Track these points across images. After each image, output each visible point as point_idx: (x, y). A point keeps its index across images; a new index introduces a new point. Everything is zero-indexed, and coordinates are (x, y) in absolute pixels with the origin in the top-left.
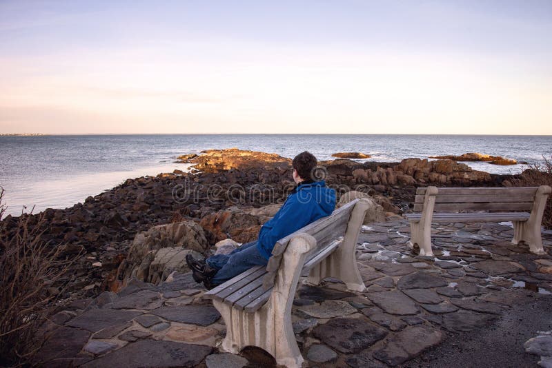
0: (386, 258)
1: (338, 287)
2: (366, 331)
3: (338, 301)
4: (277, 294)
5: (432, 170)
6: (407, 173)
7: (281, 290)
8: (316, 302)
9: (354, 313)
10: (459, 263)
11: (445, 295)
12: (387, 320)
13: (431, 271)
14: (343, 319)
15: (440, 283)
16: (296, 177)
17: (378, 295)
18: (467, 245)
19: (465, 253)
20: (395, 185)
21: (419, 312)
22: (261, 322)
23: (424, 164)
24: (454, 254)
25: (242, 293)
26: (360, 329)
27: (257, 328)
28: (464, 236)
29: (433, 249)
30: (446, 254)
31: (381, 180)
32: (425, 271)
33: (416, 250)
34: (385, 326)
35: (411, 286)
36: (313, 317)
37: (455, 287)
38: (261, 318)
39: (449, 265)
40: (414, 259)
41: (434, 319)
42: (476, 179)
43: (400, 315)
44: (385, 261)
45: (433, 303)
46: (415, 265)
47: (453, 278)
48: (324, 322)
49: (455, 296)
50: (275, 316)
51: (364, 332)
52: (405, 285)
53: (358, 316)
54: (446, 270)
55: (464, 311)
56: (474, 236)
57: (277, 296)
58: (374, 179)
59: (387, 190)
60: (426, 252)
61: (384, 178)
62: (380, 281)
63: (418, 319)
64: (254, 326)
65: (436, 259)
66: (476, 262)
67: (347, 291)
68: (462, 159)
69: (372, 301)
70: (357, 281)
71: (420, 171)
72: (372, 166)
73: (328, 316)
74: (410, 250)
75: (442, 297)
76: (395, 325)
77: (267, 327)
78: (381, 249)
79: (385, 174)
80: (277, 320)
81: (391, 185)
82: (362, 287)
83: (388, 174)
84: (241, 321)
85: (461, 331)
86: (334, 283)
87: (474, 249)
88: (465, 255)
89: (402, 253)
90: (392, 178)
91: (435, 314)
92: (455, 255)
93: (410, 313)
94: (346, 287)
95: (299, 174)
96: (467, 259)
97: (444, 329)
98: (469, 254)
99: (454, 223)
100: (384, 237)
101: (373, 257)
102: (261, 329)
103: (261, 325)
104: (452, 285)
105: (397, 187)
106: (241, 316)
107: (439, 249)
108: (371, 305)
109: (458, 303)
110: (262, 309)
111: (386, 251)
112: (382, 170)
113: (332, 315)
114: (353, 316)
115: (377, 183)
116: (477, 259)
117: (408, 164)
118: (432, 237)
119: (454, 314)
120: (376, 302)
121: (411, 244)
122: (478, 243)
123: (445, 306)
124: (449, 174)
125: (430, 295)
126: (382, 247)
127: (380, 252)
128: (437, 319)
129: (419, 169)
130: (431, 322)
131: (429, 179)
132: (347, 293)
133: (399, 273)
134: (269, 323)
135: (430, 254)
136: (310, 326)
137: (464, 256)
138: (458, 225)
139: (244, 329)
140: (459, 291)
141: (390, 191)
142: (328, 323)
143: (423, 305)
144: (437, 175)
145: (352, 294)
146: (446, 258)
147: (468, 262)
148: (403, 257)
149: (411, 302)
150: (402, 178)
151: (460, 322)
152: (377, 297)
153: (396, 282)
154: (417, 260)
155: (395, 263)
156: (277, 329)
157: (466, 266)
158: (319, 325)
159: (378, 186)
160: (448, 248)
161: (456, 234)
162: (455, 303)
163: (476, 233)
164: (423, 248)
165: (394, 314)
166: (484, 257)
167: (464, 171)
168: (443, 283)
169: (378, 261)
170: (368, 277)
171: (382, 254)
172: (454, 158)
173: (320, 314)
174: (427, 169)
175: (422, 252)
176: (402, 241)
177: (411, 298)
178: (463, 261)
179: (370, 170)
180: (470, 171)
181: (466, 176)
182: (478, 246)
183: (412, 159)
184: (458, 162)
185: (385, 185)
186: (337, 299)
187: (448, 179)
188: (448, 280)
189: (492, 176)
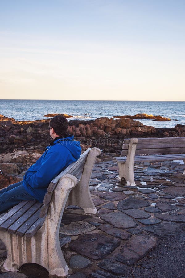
0: (105, 189)
1: (78, 211)
3: (81, 222)
4: (49, 220)
5: (117, 126)
6: (100, 128)
7: (53, 217)
8: (65, 224)
9: (94, 230)
10: (153, 190)
11: (151, 212)
12: (118, 232)
13: (137, 196)
14: (88, 235)
15: (145, 204)
16: (53, 133)
17: (107, 215)
18: (156, 177)
19: (156, 182)
20: (92, 137)
21: (137, 225)
22: (36, 244)
23: (111, 122)
24: (149, 183)
25: (20, 223)
26: (101, 240)
27: (34, 248)
28: (152, 171)
29: (135, 181)
30: (144, 184)
31: (82, 133)
32: (133, 196)
33: (123, 182)
34: (117, 237)
35: (126, 207)
36: (67, 236)
37: (156, 206)
38: (36, 241)
39: (147, 192)
40: (123, 189)
41: (148, 229)
42: (146, 131)
43: (125, 228)
44: (105, 191)
45: (145, 218)
46: (125, 192)
47: (153, 200)
48: (75, 238)
49: (157, 212)
50: (48, 237)
51: (105, 243)
52: (122, 207)
53: (97, 231)
54: (146, 195)
55: (166, 222)
56: (159, 171)
57: (49, 222)
58: (77, 133)
60: (131, 183)
61: (84, 132)
62: (105, 205)
63: (138, 230)
64: (31, 247)
65: (138, 188)
66: (164, 188)
67: (84, 214)
68: (135, 117)
69: (104, 220)
70: (91, 207)
71: (109, 127)
72: (75, 123)
73: (77, 234)
74: (119, 182)
75: (149, 214)
76: (124, 236)
77: (41, 247)
78: (100, 183)
79: (85, 129)
80: (50, 240)
81: (89, 137)
82: (95, 211)
83: (87, 129)
84: (20, 245)
85: (167, 236)
86: (75, 209)
87: (161, 179)
88: (156, 184)
89: (115, 185)
90: (90, 131)
91: (148, 225)
92: (150, 185)
93: (131, 226)
94: (84, 212)
95: (55, 131)
97: (156, 235)
98: (158, 183)
99: (143, 162)
100: (99, 174)
101: (95, 188)
102: (36, 248)
103: (36, 246)
104: (153, 205)
105: (94, 138)
106: (20, 241)
107: (138, 180)
108: (104, 223)
109: (160, 217)
110: (38, 234)
111: (103, 184)
112: (82, 126)
113: (79, 232)
114: (94, 232)
115: (80, 136)
116: (165, 186)
117: (100, 122)
118: (134, 172)
119: (160, 224)
120: (107, 220)
121: (120, 178)
122: (162, 175)
123: (152, 219)
124: (128, 128)
125: (139, 213)
126: (100, 181)
127: (99, 185)
128: (151, 230)
129: (108, 125)
130: (147, 231)
131: (115, 131)
132: (85, 215)
133: (117, 198)
134: (43, 243)
135: (134, 184)
136: (66, 242)
137: (156, 185)
138: (146, 164)
139: (23, 250)
140: (159, 209)
142: (79, 238)
143: (139, 220)
144: (120, 129)
145: (88, 217)
146: (144, 187)
147: (159, 189)
148: (116, 187)
149: (130, 219)
150: (97, 132)
151: (165, 230)
152: (108, 217)
153: (116, 206)
154: (125, 189)
155: (111, 192)
156: (49, 247)
157: (159, 191)
158: (72, 241)
159: (80, 137)
160: (144, 180)
161: (146, 170)
162: (158, 217)
163: (159, 169)
164: (129, 180)
165: (121, 228)
166: (168, 184)
167: (138, 126)
168: (147, 204)
169: (100, 191)
170: (97, 204)
171: (101, 186)
172: (130, 117)
173: (74, 234)
174: (114, 125)
175: (128, 183)
176: (113, 176)
177: (129, 215)
178: (156, 188)
179: (74, 126)
180: (142, 126)
181: (140, 129)
182: (163, 177)
183: (102, 118)
184: (134, 120)
185: (86, 137)
186: (79, 221)
187: (128, 132)
188: (150, 202)
189: (157, 129)
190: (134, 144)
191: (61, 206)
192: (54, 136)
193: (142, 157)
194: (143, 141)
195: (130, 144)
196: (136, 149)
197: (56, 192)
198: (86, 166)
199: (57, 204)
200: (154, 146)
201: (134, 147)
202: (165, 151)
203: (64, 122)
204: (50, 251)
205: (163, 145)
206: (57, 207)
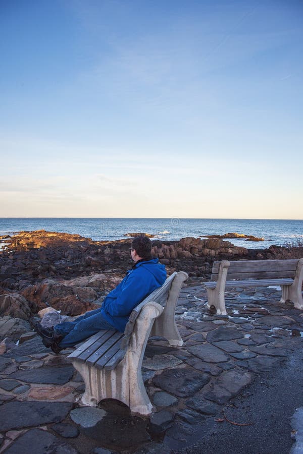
0: (192, 318)
1: (161, 343)
2: (194, 378)
3: (166, 355)
4: (131, 353)
5: (204, 247)
6: (185, 249)
7: (135, 349)
8: (148, 357)
9: (181, 364)
10: (247, 319)
11: (244, 345)
12: (207, 367)
13: (229, 326)
14: (174, 370)
15: (238, 336)
16: (136, 255)
17: (194, 348)
18: (250, 305)
19: (250, 311)
20: (176, 258)
21: (229, 359)
22: (117, 378)
23: (198, 242)
24: (242, 312)
25: (98, 355)
26: (188, 376)
27: (114, 383)
28: (246, 298)
29: (226, 309)
30: (236, 312)
31: (165, 255)
32: (224, 327)
33: (213, 310)
34: (207, 372)
35: (217, 339)
36: (150, 369)
37: (250, 338)
38: (116, 374)
39: (241, 321)
40: (213, 318)
41: (241, 364)
42: (238, 253)
43: (215, 363)
44: (192, 321)
45: (237, 352)
46: (215, 322)
47: (247, 331)
48: (159, 373)
49: (252, 345)
50: (129, 371)
51: (192, 379)
52: (212, 338)
53: (184, 366)
54: (239, 325)
55: (262, 356)
56: (253, 298)
57: (131, 355)
58: (160, 254)
59: (170, 263)
60: (222, 311)
61: (168, 253)
62: (193, 337)
63: (230, 364)
64: (110, 381)
65: (230, 317)
66: (259, 317)
67: (169, 346)
68: (225, 237)
69: (192, 353)
70: (177, 338)
71: (195, 248)
72: (159, 244)
73: (161, 368)
74: (208, 310)
75: (242, 346)
76: (214, 371)
77: (122, 381)
78: (186, 311)
79: (168, 250)
80: (131, 375)
81: (173, 259)
82: (181, 343)
83: (170, 250)
84: (99, 378)
85: (264, 372)
86: (158, 340)
87: (255, 307)
88: (250, 312)
89: (203, 314)
90: (174, 252)
91: (242, 360)
92: (243, 313)
93: (223, 360)
94: (169, 343)
95: (137, 253)
96: (253, 316)
97: (250, 371)
98: (252, 312)
99: (235, 288)
100: (185, 301)
101: (181, 317)
102: (117, 383)
103: (117, 380)
104: (247, 336)
105: (178, 260)
106: (99, 374)
107: (229, 308)
108: (191, 357)
109: (255, 350)
110: (118, 368)
111: (189, 312)
112: (166, 247)
113: (163, 366)
114: (180, 367)
115: (162, 258)
116: (260, 315)
117: (186, 242)
118: (225, 300)
119: (255, 359)
120: (194, 354)
121: (209, 306)
122: (257, 303)
123: (246, 353)
124: (217, 249)
125: (231, 346)
126: (186, 309)
127: (186, 313)
128: (244, 365)
129: (194, 246)
130: (240, 366)
131: (203, 253)
132: (170, 347)
133: (205, 329)
134: (124, 377)
135: (225, 313)
136: (149, 377)
137: (250, 314)
138: (238, 289)
139: (102, 384)
140: (253, 341)
141: (173, 263)
142: (163, 372)
143: (231, 354)
144: (208, 250)
145: (173, 349)
146: (236, 316)
147: (254, 318)
148: (204, 316)
149: (222, 352)
150: (182, 253)
151: (261, 365)
152: (196, 349)
153: (205, 337)
154: (215, 318)
155: (199, 321)
156: (131, 382)
157: (253, 321)
158: (156, 376)
159: (163, 259)
160: (236, 308)
161: (239, 296)
162: (252, 350)
163: (253, 295)
164: (220, 308)
165: (211, 363)
166: (264, 313)
167: (228, 247)
168: (240, 336)
169: (186, 320)
170: (183, 335)
171: (188, 315)
172: (219, 237)
173: (158, 368)
174: (200, 246)
175: (219, 312)
176: (201, 304)
177: (220, 348)
178: (249, 317)
179: (156, 247)
180: (232, 247)
181: (230, 251)
182: (258, 305)
183: (188, 238)
184: (224, 240)
185: (169, 259)
186: (164, 353)
187: (217, 253)
188: (243, 333)
189: (249, 250)
190: (225, 267)
191: (144, 337)
192: (137, 258)
193: (234, 282)
194: (235, 264)
195: (220, 268)
196: (228, 273)
197: (139, 322)
198: (171, 293)
199: (139, 335)
200: (247, 270)
201: (225, 271)
202: (260, 275)
203: (147, 242)
204: (132, 387)
205: (258, 269)
206: (139, 339)
